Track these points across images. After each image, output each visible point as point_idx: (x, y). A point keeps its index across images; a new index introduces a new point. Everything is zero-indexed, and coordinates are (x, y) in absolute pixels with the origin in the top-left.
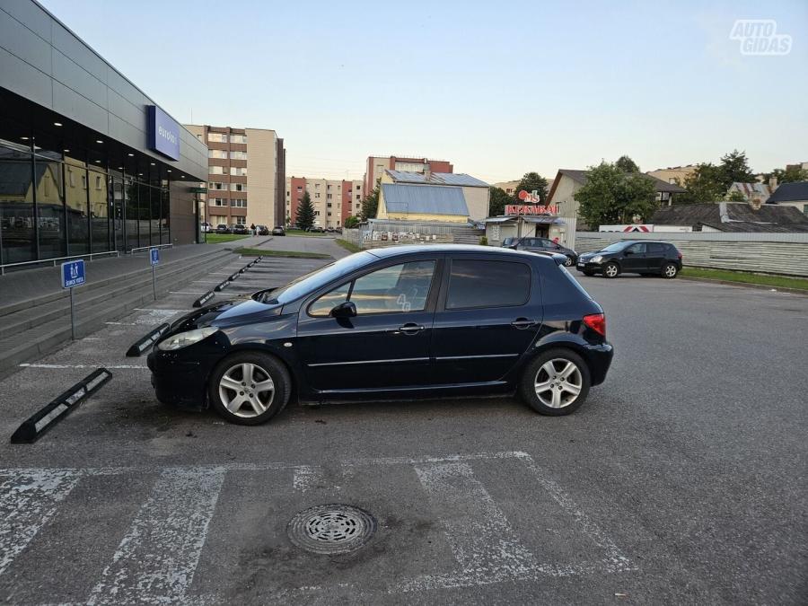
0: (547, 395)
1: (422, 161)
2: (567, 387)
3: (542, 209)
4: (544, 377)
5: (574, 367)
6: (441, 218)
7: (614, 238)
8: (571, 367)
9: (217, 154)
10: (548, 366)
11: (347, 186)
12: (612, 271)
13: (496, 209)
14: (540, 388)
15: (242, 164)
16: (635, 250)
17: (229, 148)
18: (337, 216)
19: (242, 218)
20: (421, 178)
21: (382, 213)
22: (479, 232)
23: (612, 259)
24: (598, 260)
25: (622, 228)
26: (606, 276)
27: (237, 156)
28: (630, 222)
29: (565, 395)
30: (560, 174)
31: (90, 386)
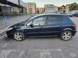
0: (65, 38)
1: (50, 5)
2: (68, 36)
3: (64, 9)
4: (64, 35)
5: (70, 34)
6: (52, 11)
7: (73, 12)
8: (69, 34)
9: (29, 6)
10: (65, 33)
11: (42, 8)
12: (73, 16)
13: (59, 10)
14: (63, 37)
15: (32, 7)
16: (76, 14)
17: (30, 5)
18: (42, 11)
19: (32, 12)
20: (50, 7)
21: (46, 11)
22: (57, 12)
23: (73, 15)
24: (71, 15)
25: (74, 11)
26: (72, 17)
27: (31, 6)
28: (75, 10)
29: (68, 38)
30: (67, 5)
31: (2, 34)
